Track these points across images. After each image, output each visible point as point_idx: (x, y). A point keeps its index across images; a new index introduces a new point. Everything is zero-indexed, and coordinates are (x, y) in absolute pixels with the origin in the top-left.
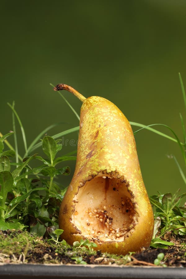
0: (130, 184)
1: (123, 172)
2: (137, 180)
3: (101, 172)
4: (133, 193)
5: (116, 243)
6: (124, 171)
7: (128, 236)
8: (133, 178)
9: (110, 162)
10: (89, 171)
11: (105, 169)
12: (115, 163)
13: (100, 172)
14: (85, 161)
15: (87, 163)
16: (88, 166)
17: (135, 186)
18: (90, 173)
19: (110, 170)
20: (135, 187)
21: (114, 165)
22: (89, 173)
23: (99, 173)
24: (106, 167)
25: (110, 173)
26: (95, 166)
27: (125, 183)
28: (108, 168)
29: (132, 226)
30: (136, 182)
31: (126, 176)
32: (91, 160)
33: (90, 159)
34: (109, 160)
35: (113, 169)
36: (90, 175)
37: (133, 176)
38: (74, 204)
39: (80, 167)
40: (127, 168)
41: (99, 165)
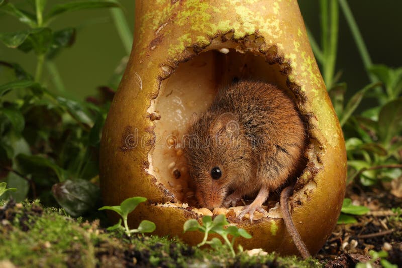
0: (294, 65)
1: (275, 36)
2: (306, 56)
3: (219, 37)
4: (303, 89)
5: (272, 221)
6: (277, 33)
7: (300, 203)
8: (297, 50)
9: (241, 11)
10: (185, 37)
11: (230, 28)
12: (253, 13)
13: (216, 37)
14: (169, 9)
15: (175, 15)
16: (180, 23)
17: (305, 71)
18: (190, 40)
19: (243, 31)
20: (304, 74)
21: (251, 18)
22: (186, 42)
23: (214, 41)
24: (231, 24)
25: (241, 39)
26: (201, 22)
27: (281, 64)
28: (236, 26)
29: (308, 176)
30: (305, 60)
31: (281, 46)
32: (188, 6)
33: (185, 3)
34: (238, 4)
35: (248, 28)
36: (189, 45)
37: (296, 44)
38: (151, 124)
39: (154, 25)
40: (281, 25)
41: (211, 20)
